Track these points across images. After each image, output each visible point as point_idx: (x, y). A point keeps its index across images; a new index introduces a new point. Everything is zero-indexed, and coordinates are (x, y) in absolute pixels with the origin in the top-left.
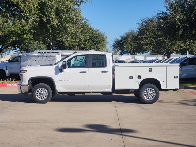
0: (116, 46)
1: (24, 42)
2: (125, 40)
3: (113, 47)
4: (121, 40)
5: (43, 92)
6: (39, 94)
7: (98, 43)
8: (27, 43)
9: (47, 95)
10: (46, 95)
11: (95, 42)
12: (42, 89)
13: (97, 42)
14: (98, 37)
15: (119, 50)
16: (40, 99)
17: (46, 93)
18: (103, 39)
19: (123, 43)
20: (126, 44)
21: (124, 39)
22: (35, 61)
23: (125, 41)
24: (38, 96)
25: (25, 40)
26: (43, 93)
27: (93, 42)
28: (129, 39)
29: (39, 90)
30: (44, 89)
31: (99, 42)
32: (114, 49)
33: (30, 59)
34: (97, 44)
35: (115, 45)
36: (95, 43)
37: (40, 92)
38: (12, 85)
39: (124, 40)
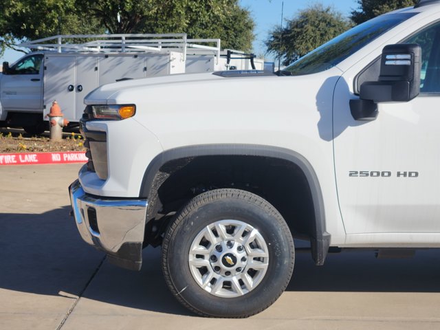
0: (276, 45)
1: (49, 16)
2: (299, 30)
3: (267, 48)
4: (286, 30)
5: (239, 249)
6: (214, 258)
7: (239, 32)
8: (56, 21)
9: (264, 266)
10: (255, 265)
11: (229, 31)
12: (231, 230)
13: (235, 30)
14: (239, 18)
15: (282, 55)
16: (220, 292)
17: (258, 253)
18: (249, 25)
19: (293, 37)
20: (303, 38)
21: (297, 27)
22: (96, 69)
23: (298, 33)
24: (204, 271)
25: (50, 10)
26: (239, 255)
27: (224, 32)
28: (309, 27)
29: (215, 232)
30: (244, 226)
31: (241, 32)
32: (268, 51)
33: (77, 64)
34: (236, 36)
35: (272, 42)
36: (231, 33)
37: (219, 248)
38: (17, 158)
39: (296, 29)
